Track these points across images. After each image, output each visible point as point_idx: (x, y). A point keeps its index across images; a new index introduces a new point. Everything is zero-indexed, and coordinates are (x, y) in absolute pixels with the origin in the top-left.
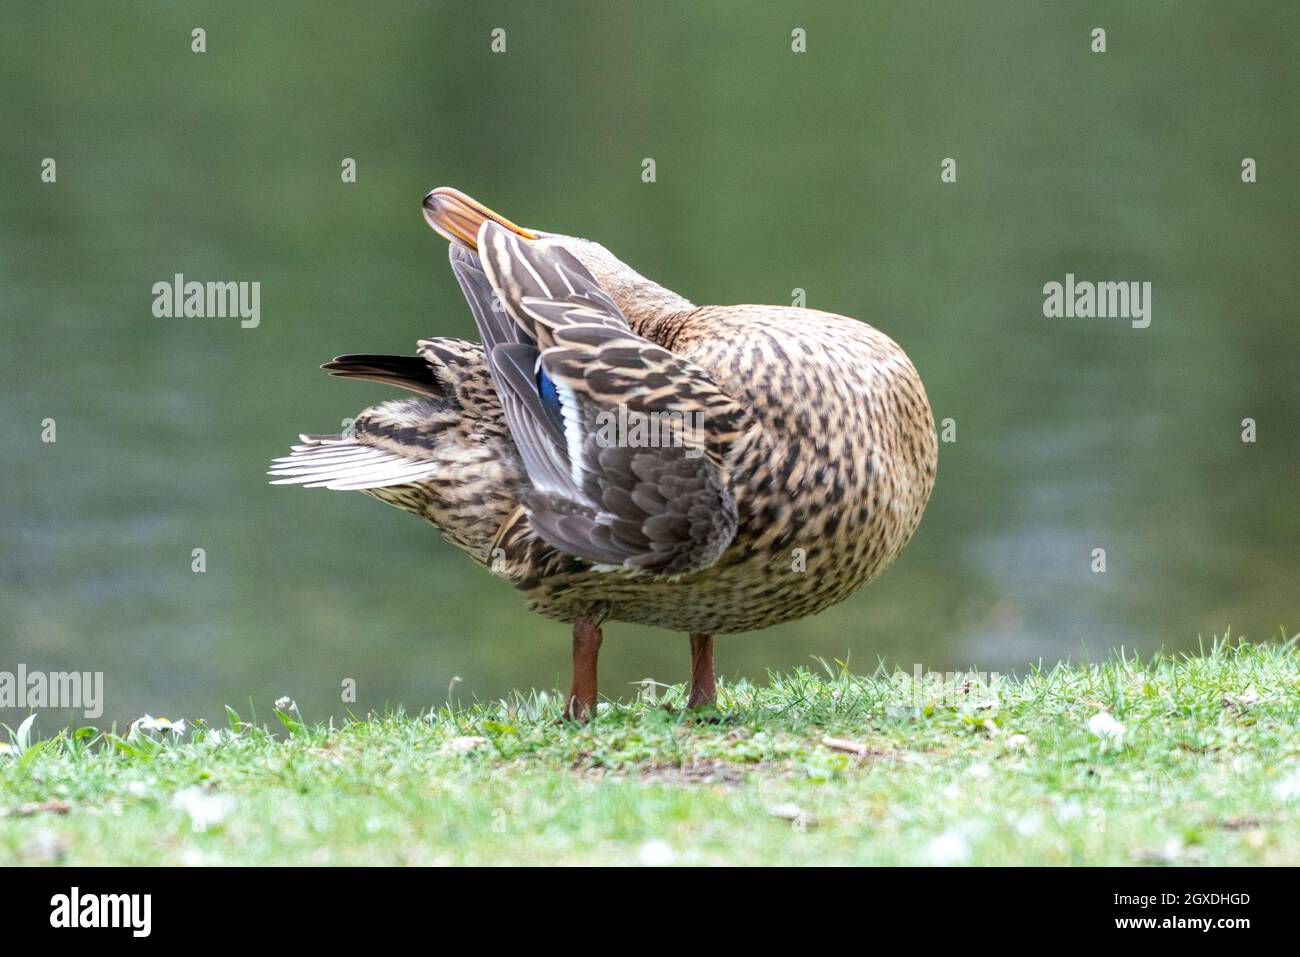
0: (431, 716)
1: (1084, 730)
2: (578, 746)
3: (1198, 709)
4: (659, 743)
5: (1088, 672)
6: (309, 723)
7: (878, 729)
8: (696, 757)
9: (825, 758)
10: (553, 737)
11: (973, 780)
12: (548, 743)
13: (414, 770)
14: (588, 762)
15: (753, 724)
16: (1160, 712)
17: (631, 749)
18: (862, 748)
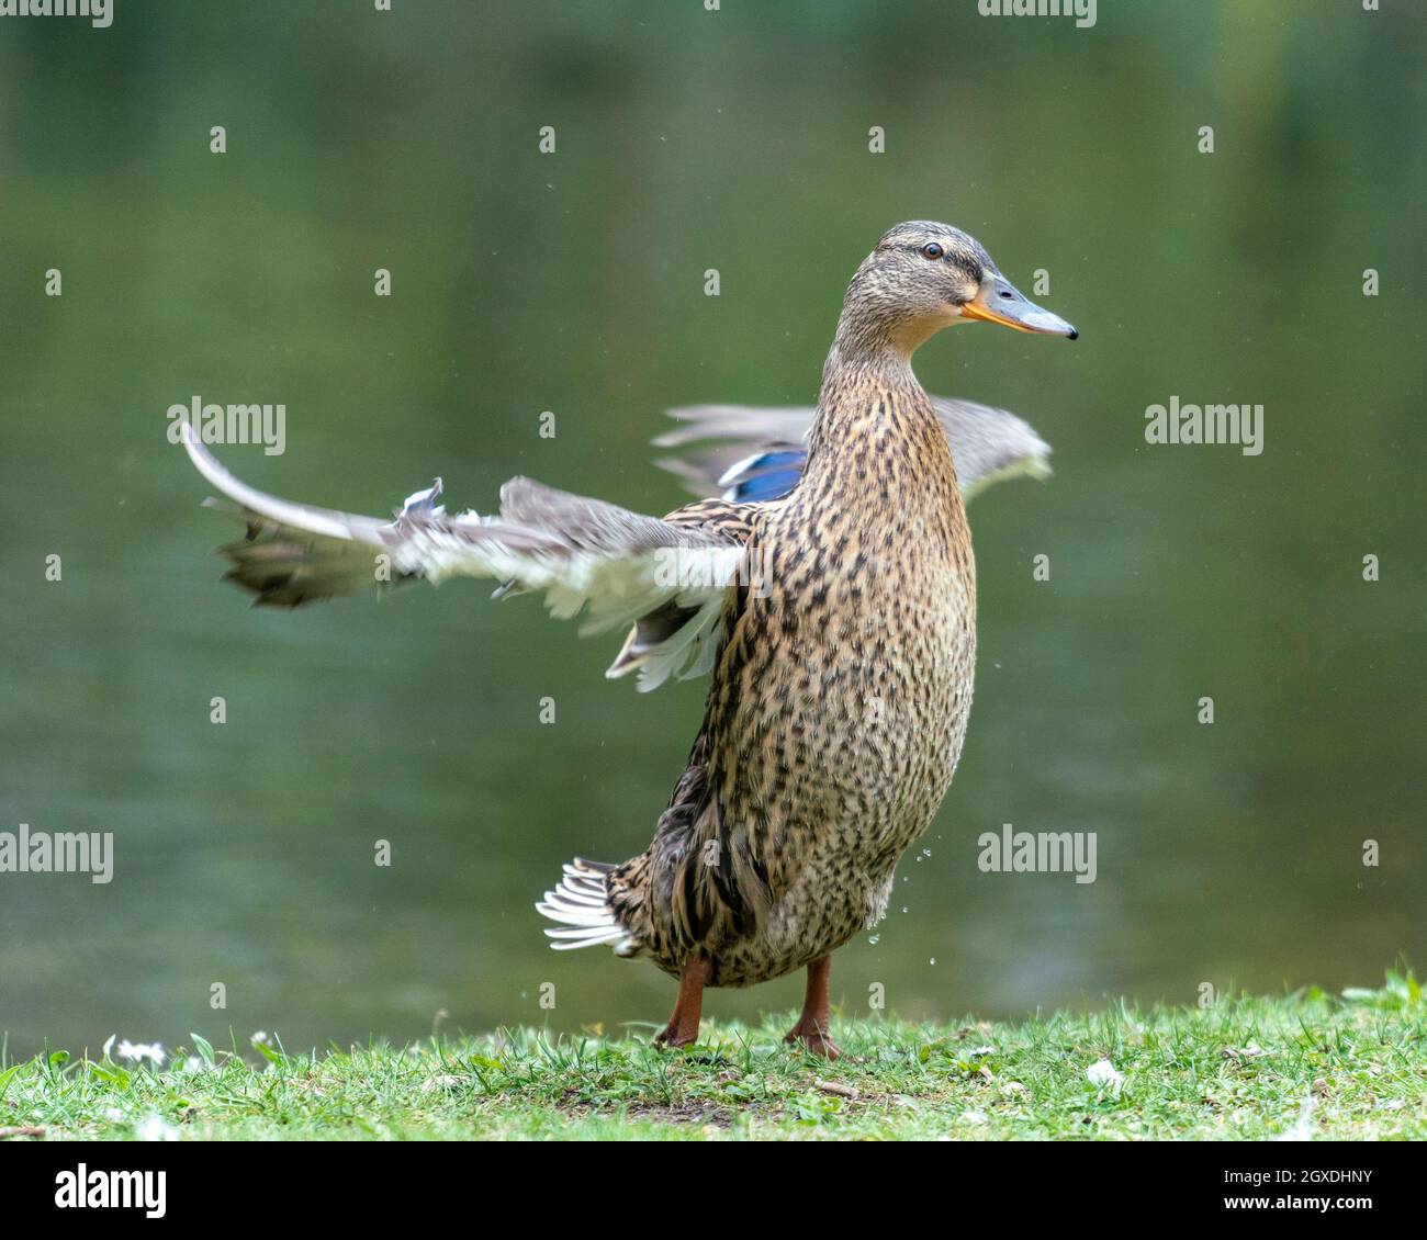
0: (415, 1049)
1: (1081, 1079)
2: (564, 1083)
3: (1198, 1061)
4: (648, 1081)
5: (1087, 1021)
6: (291, 1052)
7: (872, 1073)
8: (684, 1097)
9: (815, 1100)
10: (539, 1074)
11: (969, 1126)
12: (534, 1079)
13: (397, 1102)
14: (575, 1099)
15: (744, 1065)
16: (1159, 1063)
17: (620, 1087)
18: (856, 1092)
